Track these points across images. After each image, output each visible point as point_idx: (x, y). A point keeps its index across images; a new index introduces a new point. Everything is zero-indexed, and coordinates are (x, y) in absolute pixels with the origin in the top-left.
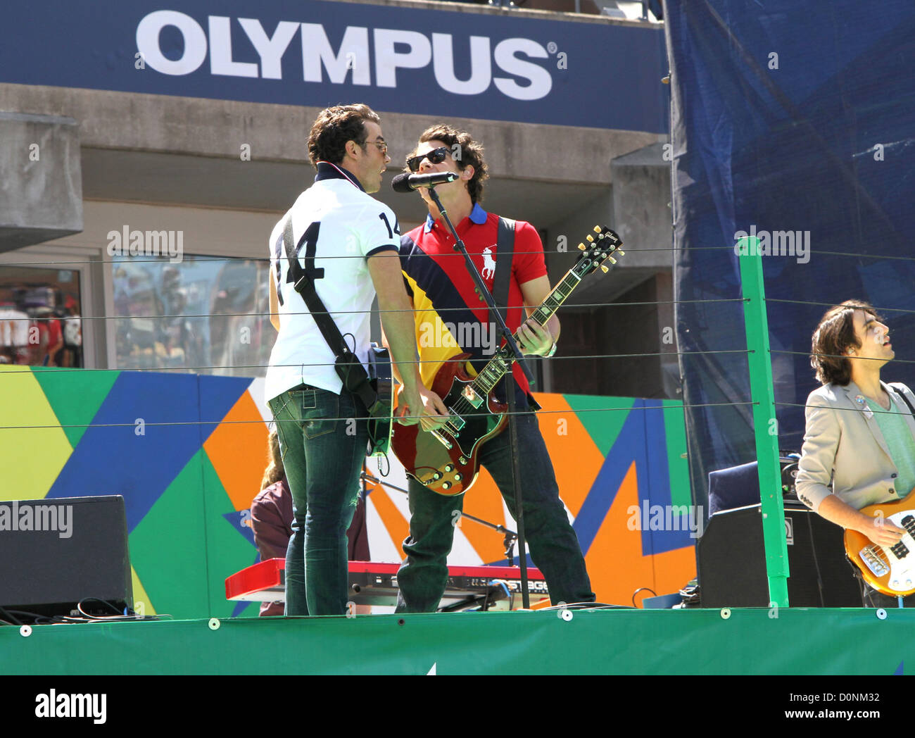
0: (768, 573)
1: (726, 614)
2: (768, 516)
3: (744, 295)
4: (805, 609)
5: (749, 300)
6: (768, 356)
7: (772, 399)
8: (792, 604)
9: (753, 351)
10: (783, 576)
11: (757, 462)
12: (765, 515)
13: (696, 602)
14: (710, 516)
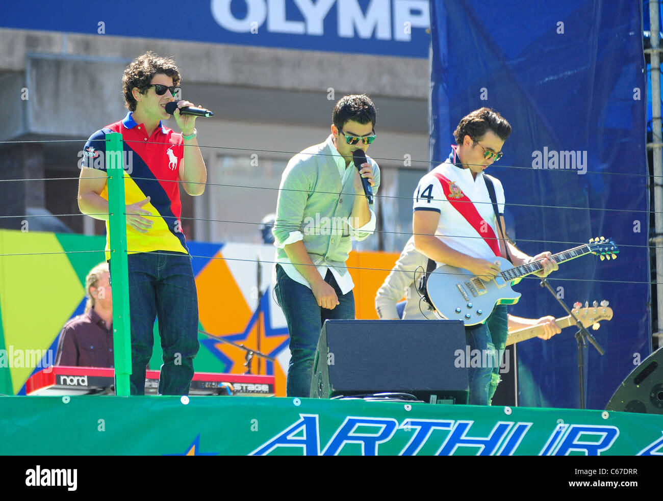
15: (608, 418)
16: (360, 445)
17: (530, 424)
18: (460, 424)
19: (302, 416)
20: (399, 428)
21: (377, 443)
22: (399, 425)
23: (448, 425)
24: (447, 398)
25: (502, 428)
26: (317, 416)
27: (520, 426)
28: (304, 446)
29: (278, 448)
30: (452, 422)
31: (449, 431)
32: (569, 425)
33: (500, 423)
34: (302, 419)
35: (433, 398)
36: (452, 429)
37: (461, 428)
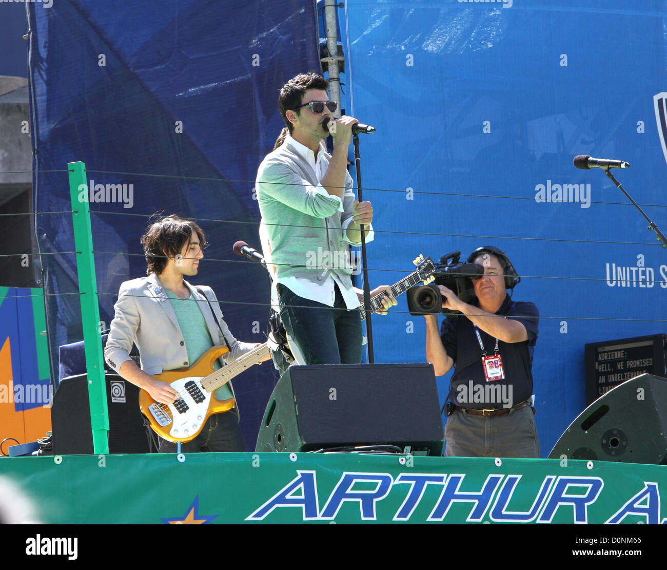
0: (92, 427)
1: (58, 460)
2: (92, 382)
3: (72, 209)
4: (121, 455)
5: (77, 212)
6: (92, 256)
7: (95, 290)
8: (111, 451)
9: (80, 253)
10: (103, 430)
11: (83, 342)
12: (90, 382)
13: (49, 448)
14: (60, 380)
15: (593, 468)
16: (358, 503)
17: (519, 477)
18: (452, 478)
19: (299, 472)
20: (394, 484)
21: (375, 500)
22: (394, 481)
23: (441, 479)
24: (422, 449)
25: (494, 481)
26: (314, 472)
27: (510, 478)
28: (303, 506)
29: (277, 508)
30: (445, 475)
31: (443, 486)
32: (556, 476)
33: (491, 476)
34: (300, 476)
35: (408, 448)
36: (445, 483)
37: (454, 481)
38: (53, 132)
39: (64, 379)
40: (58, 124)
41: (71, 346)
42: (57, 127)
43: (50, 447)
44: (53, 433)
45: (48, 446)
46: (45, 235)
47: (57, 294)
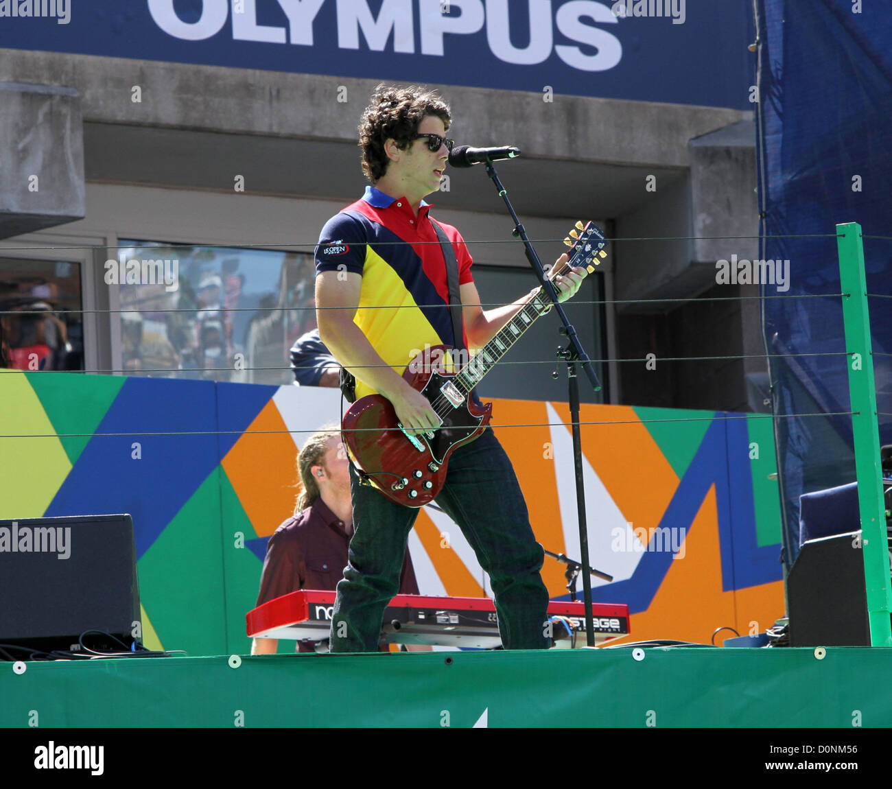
0: (869, 608)
1: (820, 653)
2: (869, 543)
3: (842, 290)
5: (849, 296)
7: (874, 408)
10: (886, 612)
11: (856, 483)
12: (865, 542)
13: (784, 643)
14: (801, 545)
38: (790, 186)
39: (807, 542)
40: (795, 176)
41: (817, 495)
42: (796, 178)
43: (783, 641)
44: (791, 621)
45: (781, 639)
46: (777, 334)
47: (790, 416)
